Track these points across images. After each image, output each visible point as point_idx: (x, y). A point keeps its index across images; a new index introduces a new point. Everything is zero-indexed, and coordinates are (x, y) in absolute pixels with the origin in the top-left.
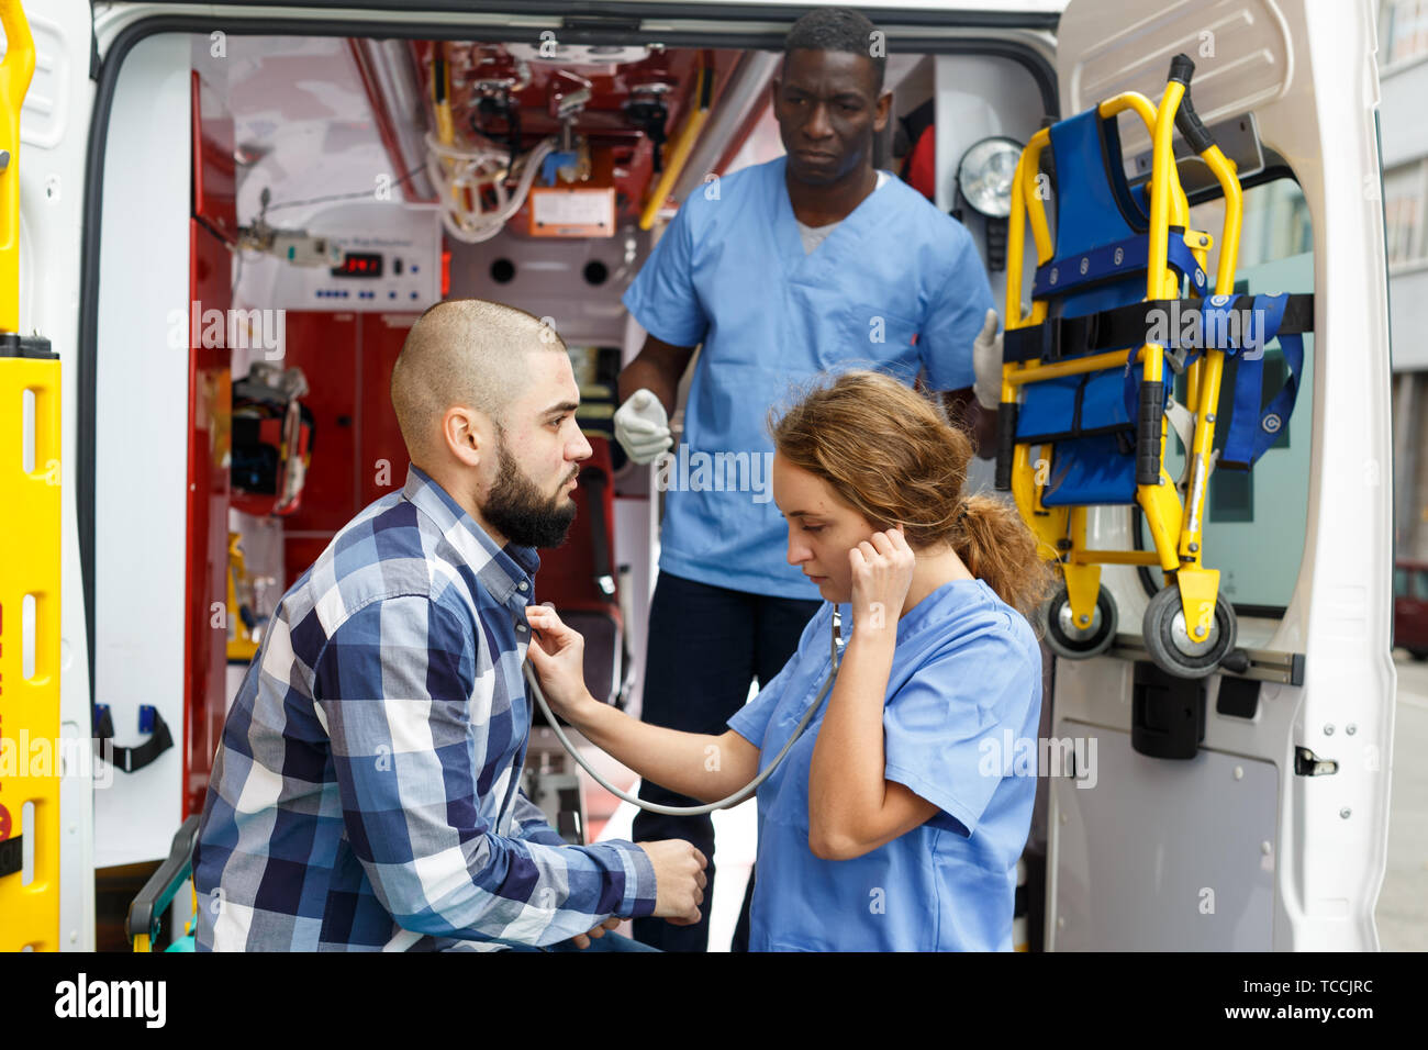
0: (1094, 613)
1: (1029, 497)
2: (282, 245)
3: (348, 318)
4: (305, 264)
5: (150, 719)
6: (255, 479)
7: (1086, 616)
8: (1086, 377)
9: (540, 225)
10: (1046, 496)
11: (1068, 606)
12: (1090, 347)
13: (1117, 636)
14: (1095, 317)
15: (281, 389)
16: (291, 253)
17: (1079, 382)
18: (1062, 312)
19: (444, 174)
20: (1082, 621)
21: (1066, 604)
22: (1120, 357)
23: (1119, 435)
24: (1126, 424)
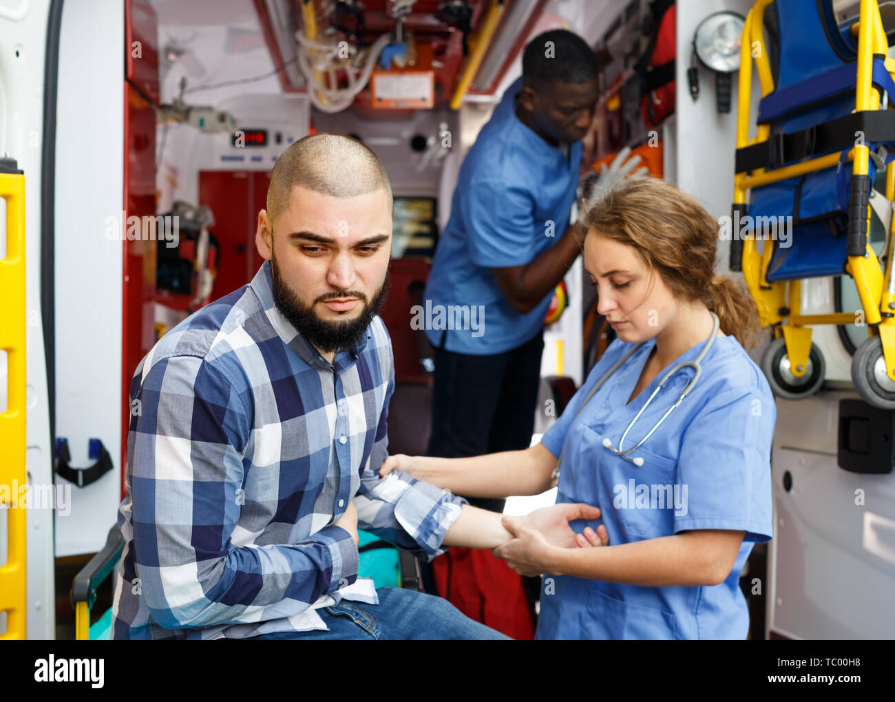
0: (807, 364)
1: (756, 274)
2: (195, 117)
3: (243, 176)
4: (213, 131)
5: (96, 448)
6: (176, 284)
7: (801, 366)
8: (803, 178)
9: (380, 100)
10: (772, 272)
11: (788, 358)
12: (809, 153)
13: (825, 382)
14: (812, 130)
15: (195, 220)
16: (202, 123)
17: (797, 183)
18: (783, 131)
19: (310, 62)
20: (798, 370)
21: (784, 357)
22: (834, 158)
23: (831, 221)
24: (838, 212)
